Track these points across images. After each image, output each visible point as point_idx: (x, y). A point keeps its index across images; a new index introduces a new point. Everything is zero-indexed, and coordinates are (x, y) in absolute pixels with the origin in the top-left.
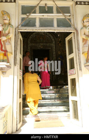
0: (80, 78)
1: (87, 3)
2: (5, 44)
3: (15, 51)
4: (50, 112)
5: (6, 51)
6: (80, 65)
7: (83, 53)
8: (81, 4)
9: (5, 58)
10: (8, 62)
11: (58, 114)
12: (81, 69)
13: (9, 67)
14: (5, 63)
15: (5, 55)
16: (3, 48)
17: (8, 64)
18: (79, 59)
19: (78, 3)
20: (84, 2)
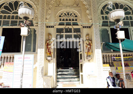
0: (84, 64)
1: (88, 27)
2: (50, 49)
3: (54, 52)
4: (71, 81)
5: (50, 52)
6: (84, 58)
7: (86, 52)
8: (86, 28)
9: (50, 55)
10: (52, 57)
11: (74, 82)
12: (84, 60)
13: (52, 59)
14: (51, 58)
15: (50, 54)
16: (49, 51)
17: (52, 58)
18: (84, 55)
19: (84, 27)
20: (87, 27)
